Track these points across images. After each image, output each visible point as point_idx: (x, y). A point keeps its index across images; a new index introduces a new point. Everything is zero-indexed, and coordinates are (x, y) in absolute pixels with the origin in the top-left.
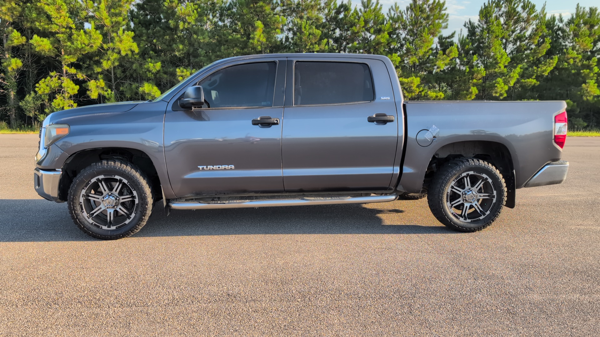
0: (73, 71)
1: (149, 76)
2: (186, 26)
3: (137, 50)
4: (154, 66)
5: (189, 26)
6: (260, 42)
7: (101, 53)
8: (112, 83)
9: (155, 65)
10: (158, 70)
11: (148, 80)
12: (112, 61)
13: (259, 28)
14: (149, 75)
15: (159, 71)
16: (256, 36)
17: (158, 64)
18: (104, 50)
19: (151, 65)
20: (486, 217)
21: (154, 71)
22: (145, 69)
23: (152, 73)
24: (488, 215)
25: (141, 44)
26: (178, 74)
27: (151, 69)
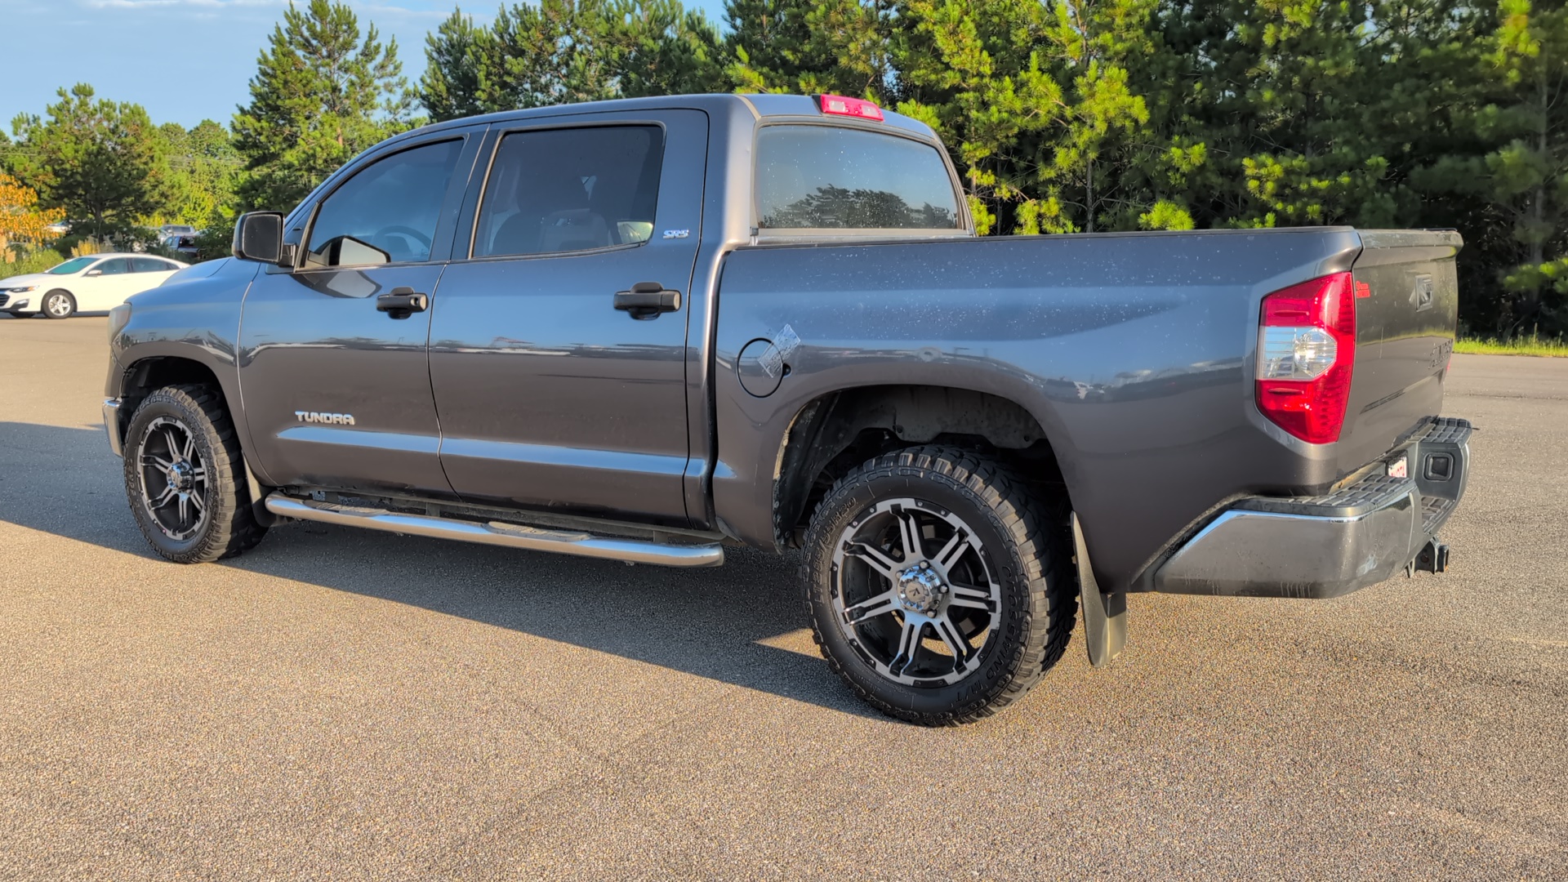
0: (988, 179)
1: (1173, 182)
2: (1283, 34)
3: (1143, 117)
4: (1185, 153)
5: (1292, 34)
6: (1517, 55)
7: (1057, 130)
8: (1086, 205)
9: (1189, 151)
10: (1198, 164)
11: (1169, 195)
12: (1082, 148)
13: (1514, 15)
14: (1174, 179)
15: (1202, 167)
16: (1501, 41)
17: (1196, 148)
18: (1066, 121)
19: (1176, 152)
20: (966, 677)
21: (1185, 168)
22: (1162, 163)
23: (1183, 175)
24: (972, 673)
25: (1160, 97)
26: (1249, 172)
27: (1177, 161)
